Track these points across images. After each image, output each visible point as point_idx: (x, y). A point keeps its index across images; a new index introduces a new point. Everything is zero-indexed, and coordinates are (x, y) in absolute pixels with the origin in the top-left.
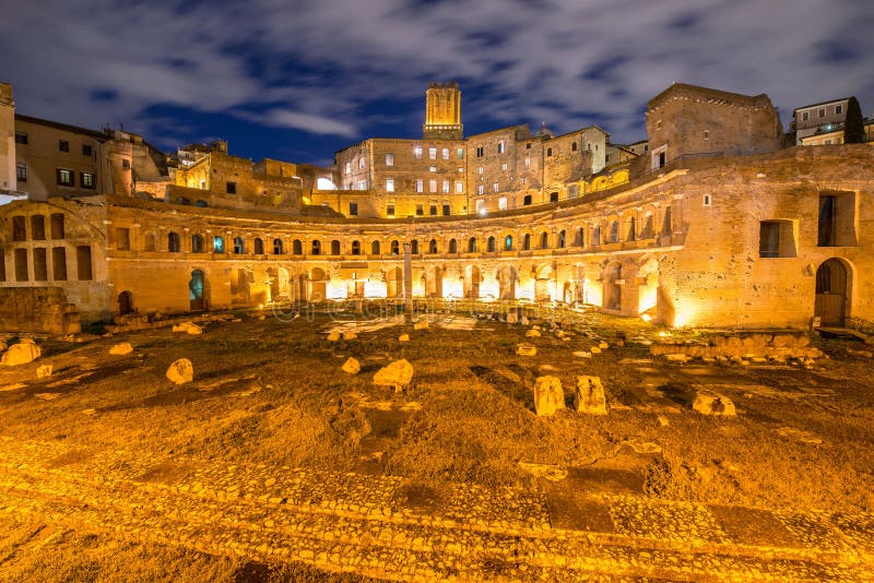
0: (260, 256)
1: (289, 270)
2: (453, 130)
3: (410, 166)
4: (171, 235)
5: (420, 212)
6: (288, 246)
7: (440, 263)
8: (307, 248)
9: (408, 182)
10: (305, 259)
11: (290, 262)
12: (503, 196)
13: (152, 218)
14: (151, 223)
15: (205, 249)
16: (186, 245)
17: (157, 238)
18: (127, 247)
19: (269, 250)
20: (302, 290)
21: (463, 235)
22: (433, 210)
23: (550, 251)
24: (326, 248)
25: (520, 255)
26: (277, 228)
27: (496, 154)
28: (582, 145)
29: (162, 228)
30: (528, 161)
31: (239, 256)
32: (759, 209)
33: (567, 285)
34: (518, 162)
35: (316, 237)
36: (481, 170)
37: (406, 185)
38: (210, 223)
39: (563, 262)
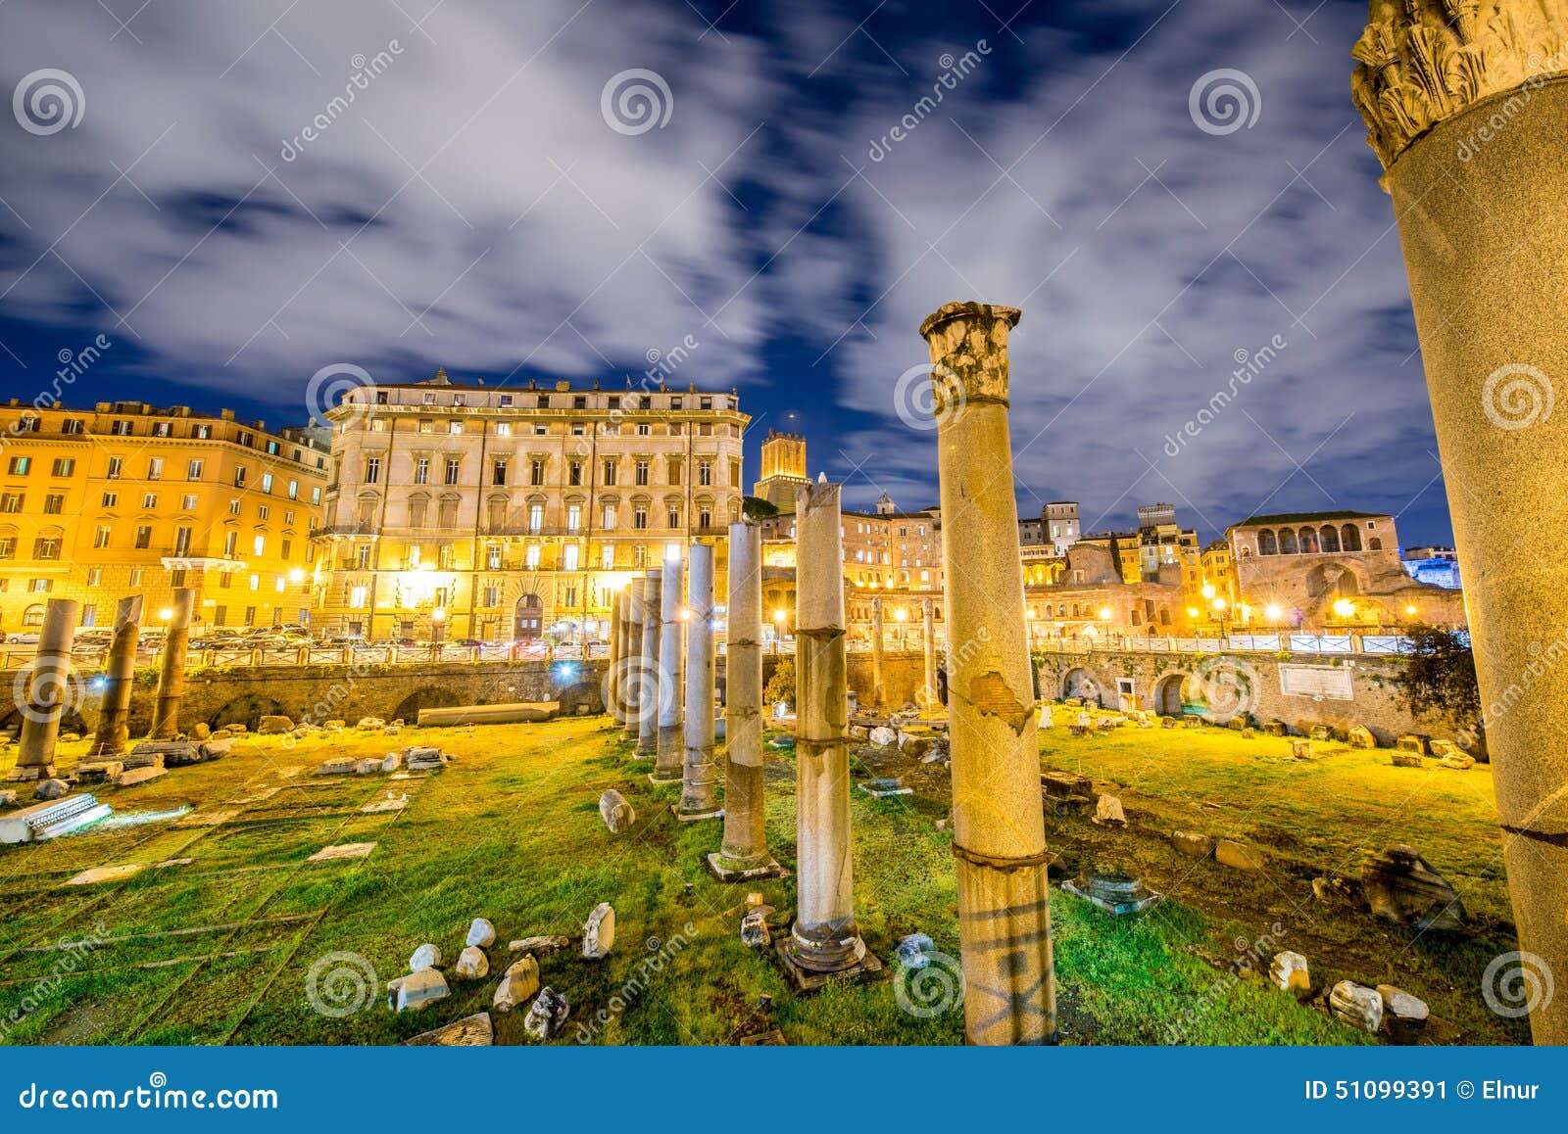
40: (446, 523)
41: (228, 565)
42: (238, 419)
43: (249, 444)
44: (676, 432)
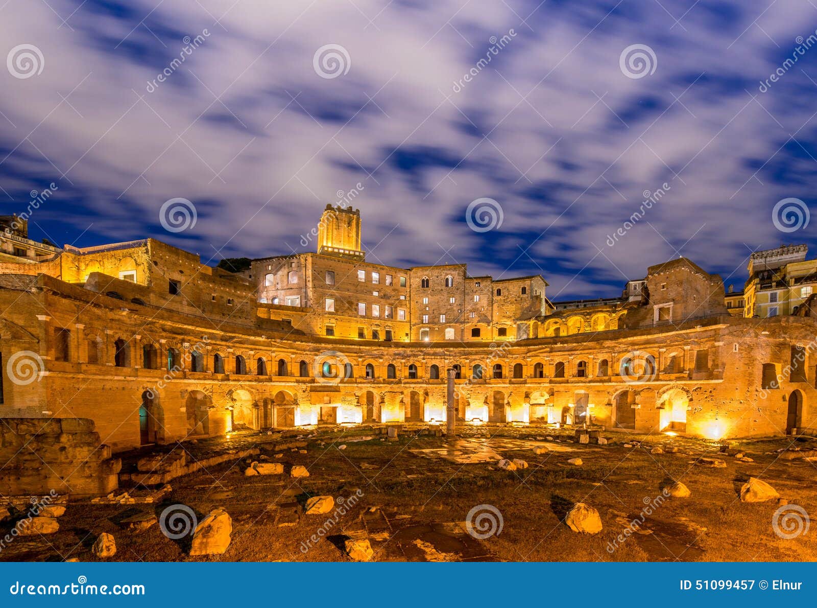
0: (220, 376)
1: (251, 393)
2: (355, 255)
3: (352, 288)
4: (119, 343)
5: (361, 335)
6: (252, 365)
7: (420, 388)
8: (272, 368)
9: (350, 303)
10: (270, 380)
11: (254, 383)
12: (450, 327)
13: (99, 318)
14: (97, 324)
15: (159, 365)
16: (136, 357)
17: (100, 346)
18: (65, 355)
19: (231, 368)
20: (266, 416)
21: (447, 361)
22: (375, 335)
23: (547, 380)
24: (294, 368)
25: (511, 383)
26: (240, 343)
27: (444, 287)
28: (532, 290)
29: (109, 332)
30: (476, 298)
31: (197, 374)
32: (762, 356)
33: (566, 410)
34: (467, 297)
35: (282, 356)
36: (426, 301)
37: (346, 306)
38: (164, 330)
39: (562, 389)
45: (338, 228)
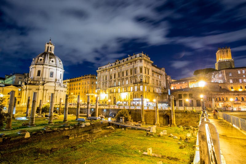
2: (231, 61)
3: (237, 76)
5: (241, 88)
8: (225, 99)
9: (237, 80)
10: (225, 102)
40: (106, 86)
41: (92, 94)
42: (92, 75)
43: (93, 78)
44: (131, 64)
45: (223, 54)
